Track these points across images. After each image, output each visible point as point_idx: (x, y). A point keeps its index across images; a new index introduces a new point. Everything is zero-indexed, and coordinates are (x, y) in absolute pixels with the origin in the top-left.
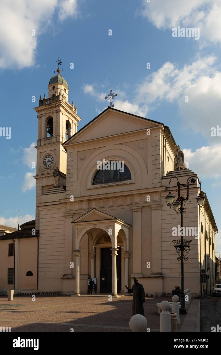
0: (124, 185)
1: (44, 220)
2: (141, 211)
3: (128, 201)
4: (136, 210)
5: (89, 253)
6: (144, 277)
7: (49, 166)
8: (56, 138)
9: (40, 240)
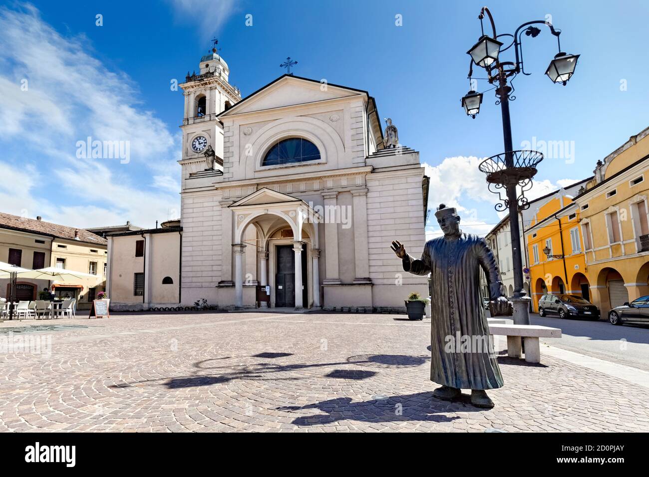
0: (310, 165)
1: (191, 211)
2: (337, 198)
3: (316, 185)
4: (328, 197)
5: (258, 252)
6: (342, 284)
7: (200, 150)
8: (210, 117)
9: (184, 235)
